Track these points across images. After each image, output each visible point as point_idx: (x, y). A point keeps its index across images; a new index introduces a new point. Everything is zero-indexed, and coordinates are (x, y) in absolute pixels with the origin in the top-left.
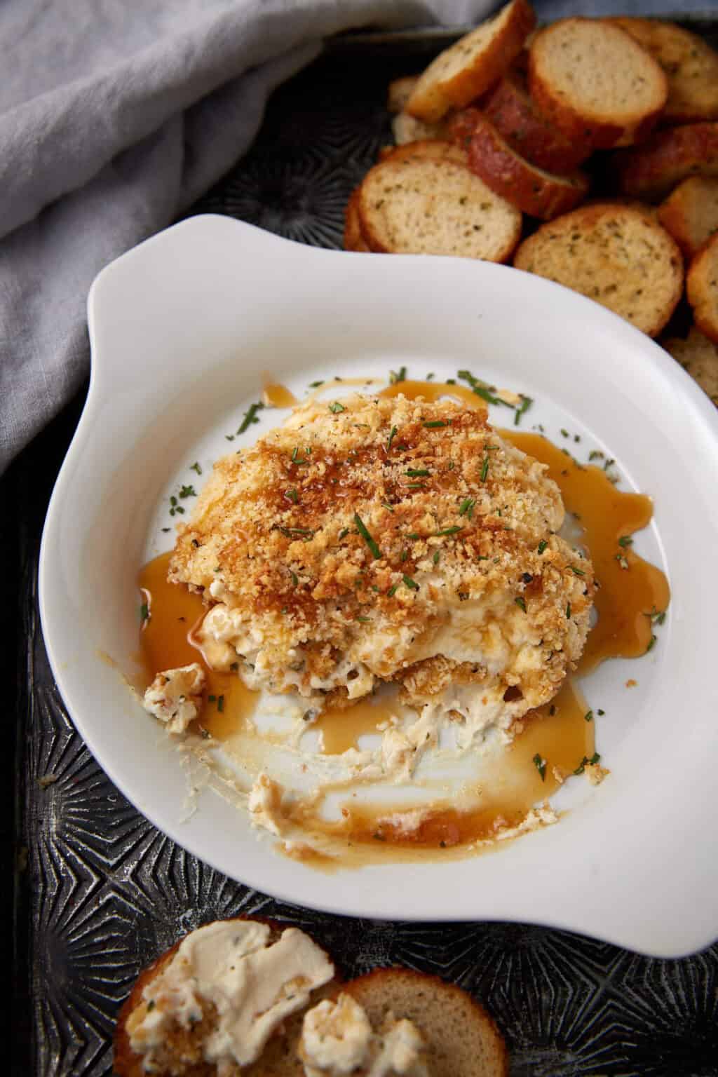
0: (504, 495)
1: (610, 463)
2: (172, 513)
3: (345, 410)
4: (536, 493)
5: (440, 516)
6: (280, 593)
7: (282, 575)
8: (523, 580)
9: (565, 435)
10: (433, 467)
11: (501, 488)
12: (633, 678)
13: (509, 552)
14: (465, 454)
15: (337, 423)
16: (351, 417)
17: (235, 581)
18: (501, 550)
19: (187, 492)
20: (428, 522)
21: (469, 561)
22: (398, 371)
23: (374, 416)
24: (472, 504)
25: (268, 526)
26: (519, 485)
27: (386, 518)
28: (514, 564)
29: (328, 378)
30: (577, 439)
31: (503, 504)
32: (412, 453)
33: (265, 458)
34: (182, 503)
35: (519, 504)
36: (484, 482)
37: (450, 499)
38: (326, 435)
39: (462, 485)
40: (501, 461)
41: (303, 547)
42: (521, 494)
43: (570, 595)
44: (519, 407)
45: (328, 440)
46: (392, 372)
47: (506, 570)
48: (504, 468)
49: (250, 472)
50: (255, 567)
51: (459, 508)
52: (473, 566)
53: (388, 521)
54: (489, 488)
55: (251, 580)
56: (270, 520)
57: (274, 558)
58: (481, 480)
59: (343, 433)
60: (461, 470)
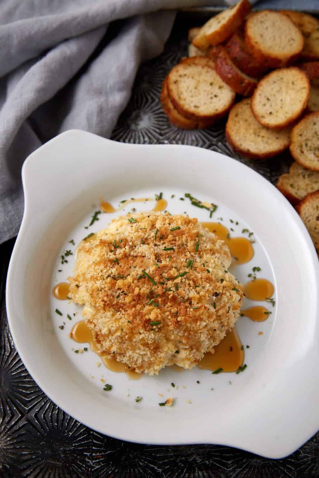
0: (206, 257)
1: (251, 234)
2: (62, 263)
3: (136, 221)
4: (219, 255)
5: (178, 269)
6: (113, 304)
7: (113, 296)
8: (215, 295)
9: (232, 221)
10: (175, 246)
11: (204, 254)
12: (261, 331)
13: (208, 283)
14: (189, 239)
15: (132, 228)
16: (138, 225)
17: (93, 301)
18: (205, 282)
19: (68, 253)
20: (174, 272)
21: (191, 288)
22: (159, 194)
23: (148, 224)
24: (192, 263)
25: (106, 276)
26: (212, 252)
27: (156, 271)
28: (211, 288)
29: (128, 199)
30: (237, 224)
31: (205, 261)
32: (166, 241)
33: (102, 246)
34: (67, 258)
35: (212, 261)
36: (197, 251)
37: (183, 261)
38: (128, 234)
39: (188, 253)
40: (204, 241)
41: (122, 282)
42: (213, 256)
43: (233, 302)
44: (212, 209)
45: (129, 236)
46: (156, 195)
47: (208, 291)
48: (205, 245)
49: (96, 253)
50: (102, 294)
51: (186, 264)
52: (193, 290)
53: (157, 271)
54: (199, 254)
55: (100, 300)
56: (106, 273)
57: (109, 289)
58: (196, 251)
59: (135, 232)
60: (187, 247)
